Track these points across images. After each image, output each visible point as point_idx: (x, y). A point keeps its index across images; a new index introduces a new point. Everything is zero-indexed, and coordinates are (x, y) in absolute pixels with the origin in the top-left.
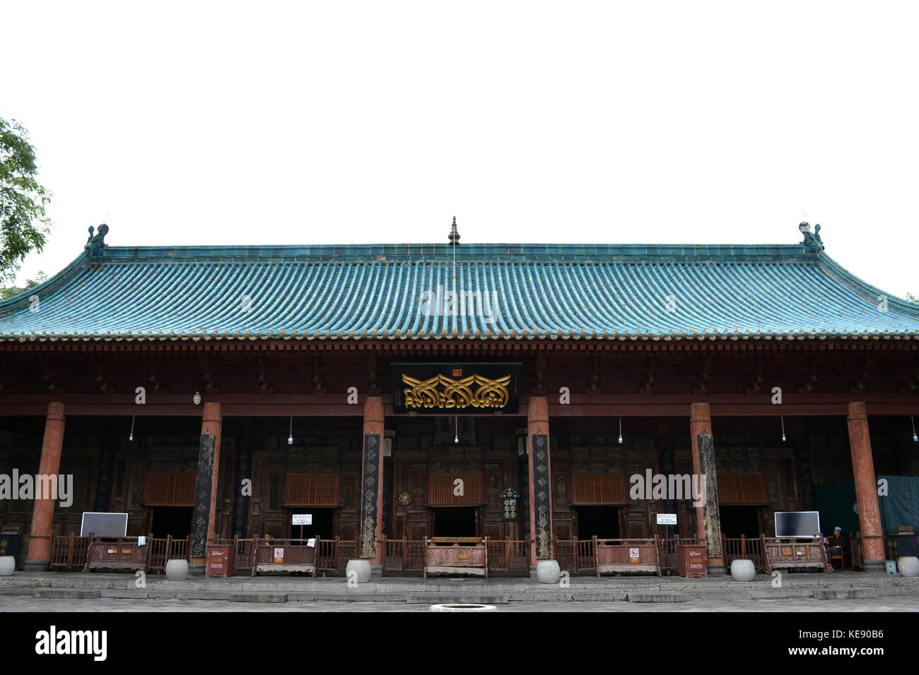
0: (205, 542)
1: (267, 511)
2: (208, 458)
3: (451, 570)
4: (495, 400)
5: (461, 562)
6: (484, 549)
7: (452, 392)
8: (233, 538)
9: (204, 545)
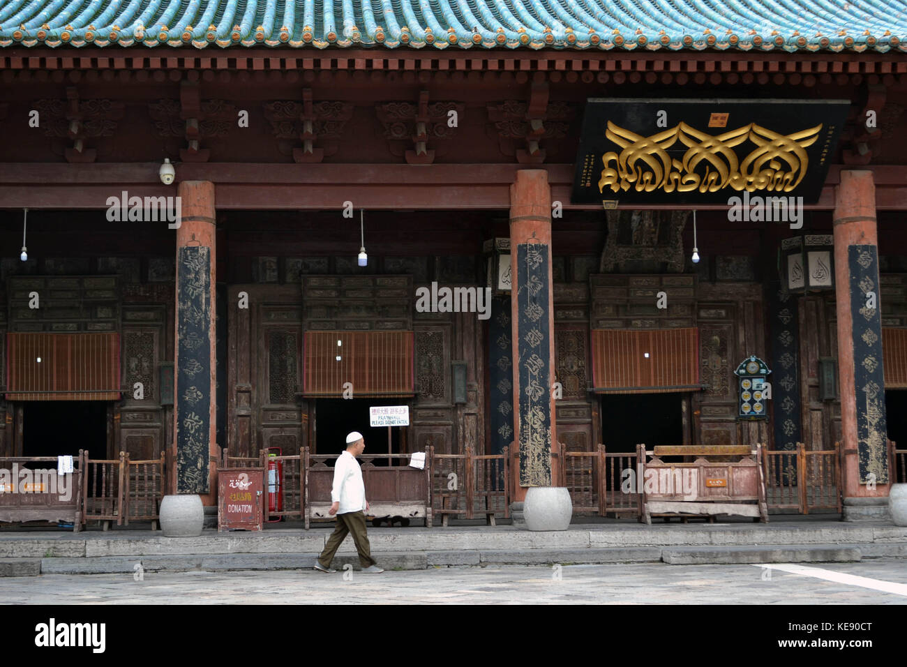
0: (206, 463)
1: (266, 406)
2: (200, 295)
3: (695, 509)
4: (778, 176)
5: (711, 493)
6: (756, 467)
7: (697, 160)
8: (258, 455)
9: (204, 470)
